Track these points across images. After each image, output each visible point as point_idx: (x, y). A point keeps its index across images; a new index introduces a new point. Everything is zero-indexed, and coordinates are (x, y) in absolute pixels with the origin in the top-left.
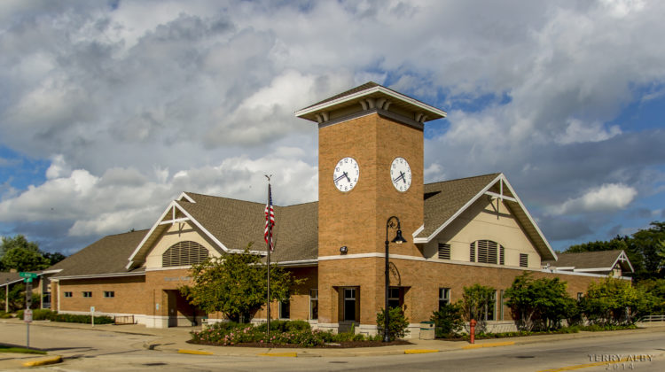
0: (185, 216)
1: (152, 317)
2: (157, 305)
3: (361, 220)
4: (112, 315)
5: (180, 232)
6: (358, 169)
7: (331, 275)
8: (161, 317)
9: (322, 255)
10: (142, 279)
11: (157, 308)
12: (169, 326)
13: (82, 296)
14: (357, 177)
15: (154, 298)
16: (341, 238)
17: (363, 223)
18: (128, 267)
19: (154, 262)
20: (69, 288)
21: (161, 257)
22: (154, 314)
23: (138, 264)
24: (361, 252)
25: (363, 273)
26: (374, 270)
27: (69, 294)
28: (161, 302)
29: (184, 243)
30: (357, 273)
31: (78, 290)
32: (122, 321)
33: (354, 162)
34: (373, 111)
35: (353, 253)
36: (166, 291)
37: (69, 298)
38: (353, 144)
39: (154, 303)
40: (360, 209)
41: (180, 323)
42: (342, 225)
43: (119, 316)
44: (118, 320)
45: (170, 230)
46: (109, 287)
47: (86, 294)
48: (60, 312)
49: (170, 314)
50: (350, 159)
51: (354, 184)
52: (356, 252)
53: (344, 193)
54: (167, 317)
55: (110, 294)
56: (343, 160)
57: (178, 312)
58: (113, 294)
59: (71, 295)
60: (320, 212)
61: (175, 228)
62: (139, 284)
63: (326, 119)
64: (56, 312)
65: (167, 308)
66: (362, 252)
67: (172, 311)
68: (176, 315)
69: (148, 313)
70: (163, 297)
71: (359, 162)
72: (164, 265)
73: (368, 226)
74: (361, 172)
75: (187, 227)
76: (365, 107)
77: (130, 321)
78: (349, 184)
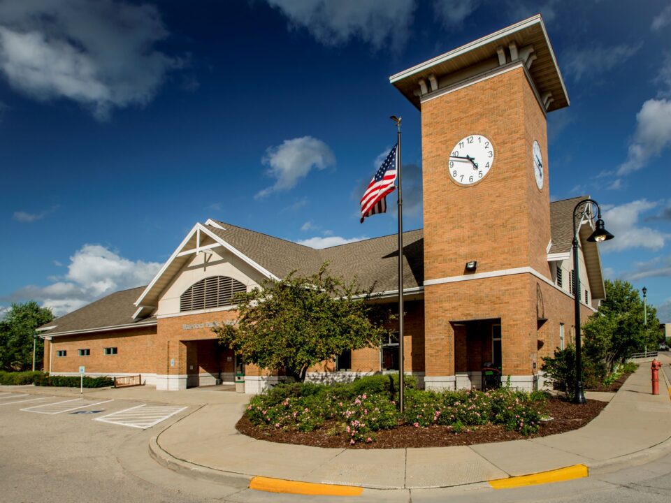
0: (214, 242)
1: (166, 376)
2: (172, 360)
3: (499, 222)
4: (112, 375)
5: (207, 264)
6: (491, 148)
7: (446, 305)
8: (177, 376)
9: (430, 278)
10: (153, 330)
11: (172, 365)
12: (188, 387)
13: (78, 354)
14: (491, 161)
15: (168, 352)
16: (464, 250)
17: (503, 225)
18: (134, 316)
19: (169, 307)
20: (63, 346)
21: (179, 299)
22: (168, 372)
23: (148, 312)
24: (501, 269)
25: (506, 299)
26: (526, 293)
27: (63, 353)
28: (178, 357)
29: (212, 280)
30: (494, 299)
31: (73, 348)
32: (126, 381)
33: (484, 139)
34: (516, 63)
35: (485, 270)
36: (184, 342)
37: (63, 357)
38: (482, 115)
39: (168, 359)
40: (495, 206)
41: (202, 382)
42: (466, 233)
43: (121, 376)
44: (120, 381)
45: (191, 264)
46: (111, 342)
47: (83, 352)
48: (52, 374)
49: (189, 372)
50: (476, 137)
51: (485, 171)
52: (492, 268)
53: (466, 186)
54: (186, 376)
55: (112, 351)
56: (465, 140)
57: (201, 369)
58: (115, 351)
59: (65, 354)
60: (425, 217)
61: (199, 260)
62: (149, 336)
63: (434, 86)
64: (48, 374)
65: (185, 364)
66: (502, 267)
67: (192, 368)
68: (198, 372)
69: (159, 372)
70: (181, 349)
71: (492, 139)
72: (182, 310)
73: (513, 228)
74: (497, 154)
75: (216, 257)
76: (502, 60)
77: (136, 382)
78: (477, 172)
